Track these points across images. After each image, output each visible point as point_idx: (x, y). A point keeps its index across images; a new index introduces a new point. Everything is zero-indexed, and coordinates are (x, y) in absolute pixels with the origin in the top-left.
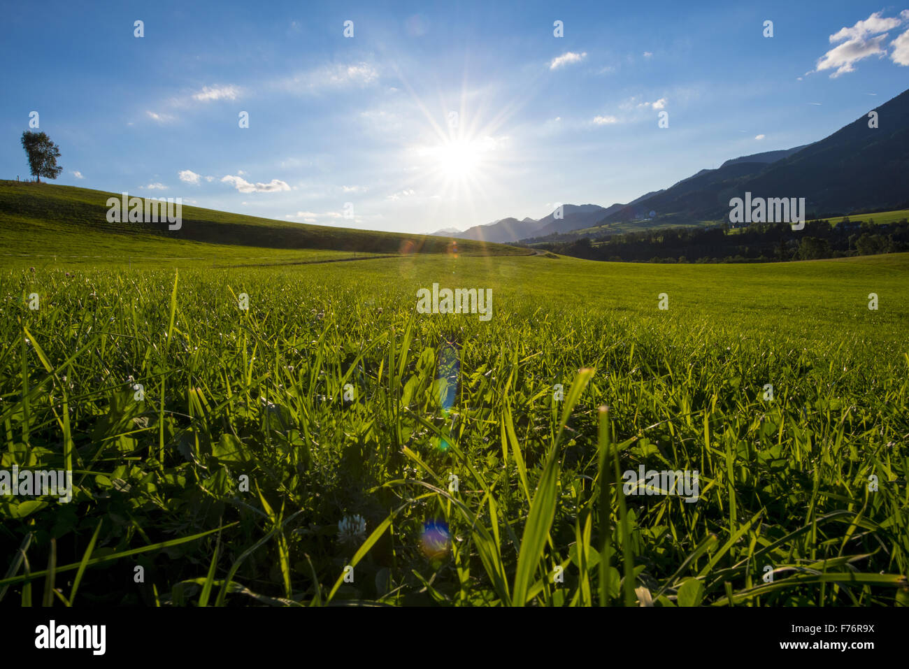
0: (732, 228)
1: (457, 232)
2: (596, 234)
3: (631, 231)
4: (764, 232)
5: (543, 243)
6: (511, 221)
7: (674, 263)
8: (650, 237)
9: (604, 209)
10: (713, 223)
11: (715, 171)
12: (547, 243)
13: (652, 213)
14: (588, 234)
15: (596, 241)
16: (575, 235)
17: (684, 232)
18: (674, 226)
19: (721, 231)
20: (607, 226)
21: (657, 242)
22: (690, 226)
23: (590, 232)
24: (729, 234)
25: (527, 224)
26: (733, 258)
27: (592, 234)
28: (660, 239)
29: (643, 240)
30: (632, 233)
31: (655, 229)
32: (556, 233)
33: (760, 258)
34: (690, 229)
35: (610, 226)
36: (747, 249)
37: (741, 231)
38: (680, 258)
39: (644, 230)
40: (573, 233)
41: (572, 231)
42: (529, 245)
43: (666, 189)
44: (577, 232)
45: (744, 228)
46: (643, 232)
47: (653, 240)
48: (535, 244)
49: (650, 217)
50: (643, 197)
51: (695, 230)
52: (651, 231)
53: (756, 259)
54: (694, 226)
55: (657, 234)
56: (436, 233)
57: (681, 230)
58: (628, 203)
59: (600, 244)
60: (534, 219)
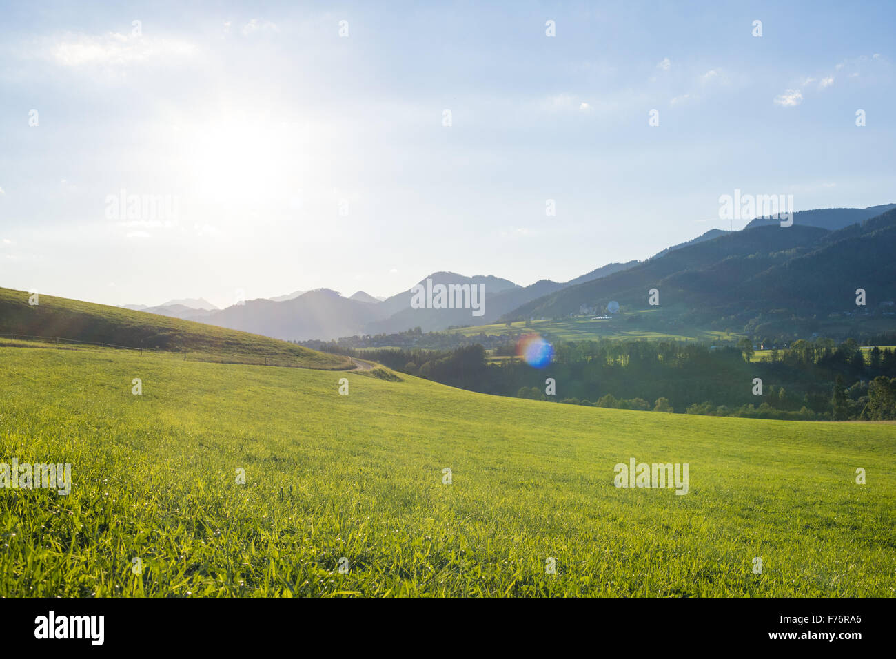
0: (759, 348)
1: (209, 309)
2: (501, 338)
3: (570, 337)
4: (815, 362)
5: (389, 348)
6: (329, 295)
7: (646, 409)
8: (604, 352)
9: (520, 288)
10: (727, 336)
11: (735, 234)
12: (397, 349)
13: (613, 306)
14: (483, 336)
15: (499, 353)
16: (457, 337)
17: (669, 350)
18: (652, 337)
19: (739, 352)
20: (524, 323)
21: (617, 365)
22: (683, 339)
23: (488, 334)
24: (751, 360)
25: (360, 305)
26: (756, 407)
27: (492, 339)
28: (623, 360)
29: (590, 358)
30: (570, 344)
31: (616, 338)
32: (419, 330)
33: (800, 413)
34: (681, 343)
35: (527, 326)
36: (782, 390)
37: (775, 355)
38: (658, 401)
39: (595, 339)
40: (453, 332)
41: (450, 328)
42: (357, 349)
43: (643, 260)
44: (463, 330)
45: (779, 351)
46: (592, 344)
47: (610, 360)
48: (371, 349)
49: (608, 314)
50: (598, 270)
51: (691, 347)
52: (607, 341)
53: (793, 413)
54: (689, 339)
55: (618, 350)
56: (160, 308)
57: (663, 345)
58: (566, 280)
59: (504, 360)
60: (375, 297)
